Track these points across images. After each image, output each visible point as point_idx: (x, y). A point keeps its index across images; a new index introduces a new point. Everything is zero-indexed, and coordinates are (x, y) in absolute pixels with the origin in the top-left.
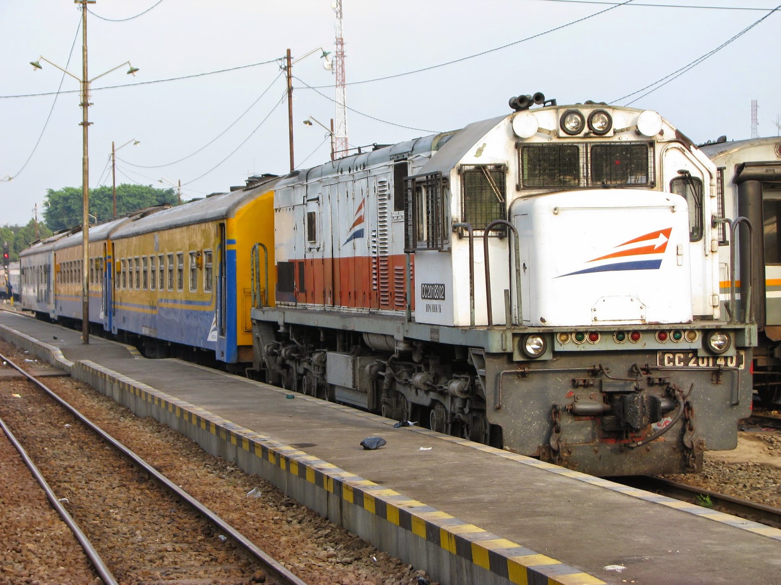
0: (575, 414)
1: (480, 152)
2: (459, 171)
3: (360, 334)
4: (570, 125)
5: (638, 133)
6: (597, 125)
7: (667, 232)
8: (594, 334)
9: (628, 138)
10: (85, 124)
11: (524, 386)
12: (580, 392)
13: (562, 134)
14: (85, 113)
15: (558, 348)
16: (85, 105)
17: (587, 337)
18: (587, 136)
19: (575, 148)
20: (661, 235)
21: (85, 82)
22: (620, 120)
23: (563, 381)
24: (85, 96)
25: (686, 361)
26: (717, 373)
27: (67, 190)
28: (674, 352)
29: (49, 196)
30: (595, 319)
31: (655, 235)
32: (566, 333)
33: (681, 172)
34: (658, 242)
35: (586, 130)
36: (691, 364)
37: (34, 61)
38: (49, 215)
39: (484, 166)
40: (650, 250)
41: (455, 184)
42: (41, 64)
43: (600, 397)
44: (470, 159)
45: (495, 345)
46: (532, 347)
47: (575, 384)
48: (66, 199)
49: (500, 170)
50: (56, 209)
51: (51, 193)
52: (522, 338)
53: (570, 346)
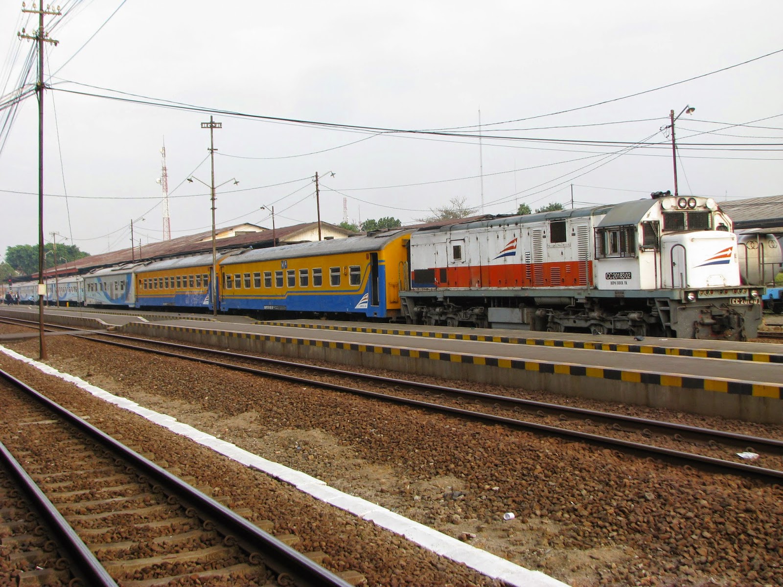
0: (703, 325)
1: (649, 215)
2: (642, 224)
3: (533, 298)
4: (682, 204)
5: (706, 207)
6: (692, 204)
7: (731, 248)
8: (712, 291)
9: (701, 210)
10: (213, 209)
11: (684, 313)
12: (704, 316)
13: (679, 208)
14: (213, 203)
15: (700, 297)
16: (213, 199)
17: (710, 292)
18: (688, 209)
19: (682, 214)
20: (730, 250)
21: (213, 188)
22: (699, 202)
23: (697, 311)
24: (213, 194)
25: (740, 302)
26: (751, 307)
27: (18, 246)
28: (735, 298)
29: (8, 250)
30: (708, 285)
31: (727, 250)
32: (702, 291)
33: (720, 224)
34: (728, 253)
35: (687, 206)
36: (742, 303)
37: (189, 178)
38: (8, 260)
39: (651, 222)
40: (726, 256)
41: (640, 230)
42: (192, 180)
43: (710, 317)
44: (645, 219)
45: (677, 296)
46: (690, 296)
47: (702, 312)
48: (18, 251)
49: (657, 223)
50: (13, 257)
51: (10, 248)
52: (687, 293)
53: (703, 297)
